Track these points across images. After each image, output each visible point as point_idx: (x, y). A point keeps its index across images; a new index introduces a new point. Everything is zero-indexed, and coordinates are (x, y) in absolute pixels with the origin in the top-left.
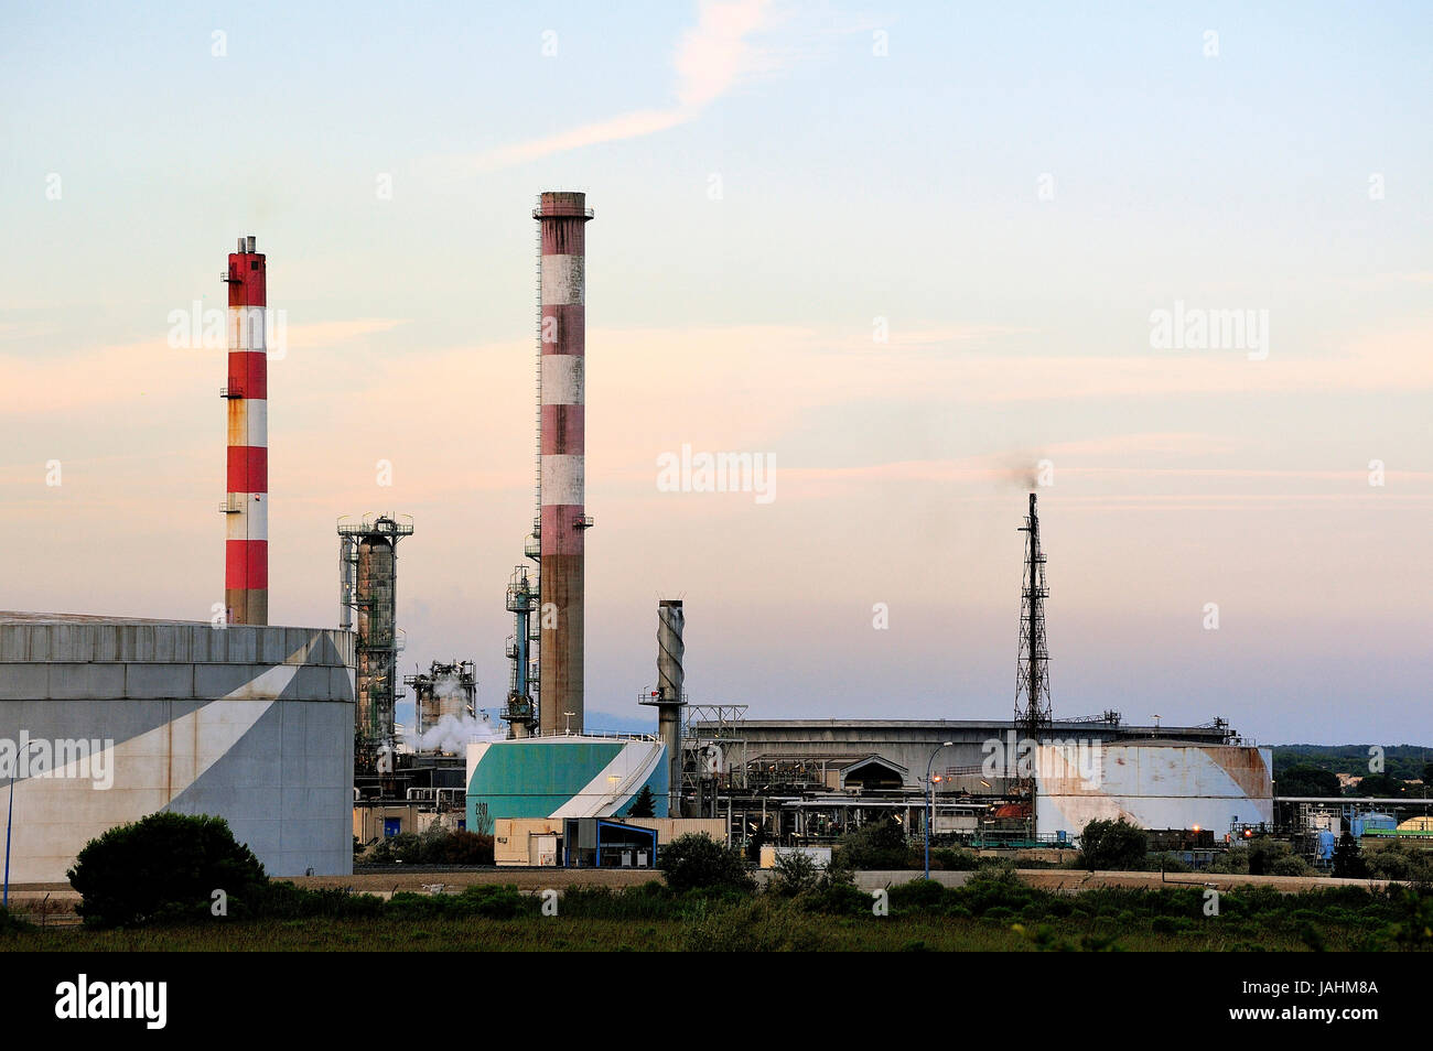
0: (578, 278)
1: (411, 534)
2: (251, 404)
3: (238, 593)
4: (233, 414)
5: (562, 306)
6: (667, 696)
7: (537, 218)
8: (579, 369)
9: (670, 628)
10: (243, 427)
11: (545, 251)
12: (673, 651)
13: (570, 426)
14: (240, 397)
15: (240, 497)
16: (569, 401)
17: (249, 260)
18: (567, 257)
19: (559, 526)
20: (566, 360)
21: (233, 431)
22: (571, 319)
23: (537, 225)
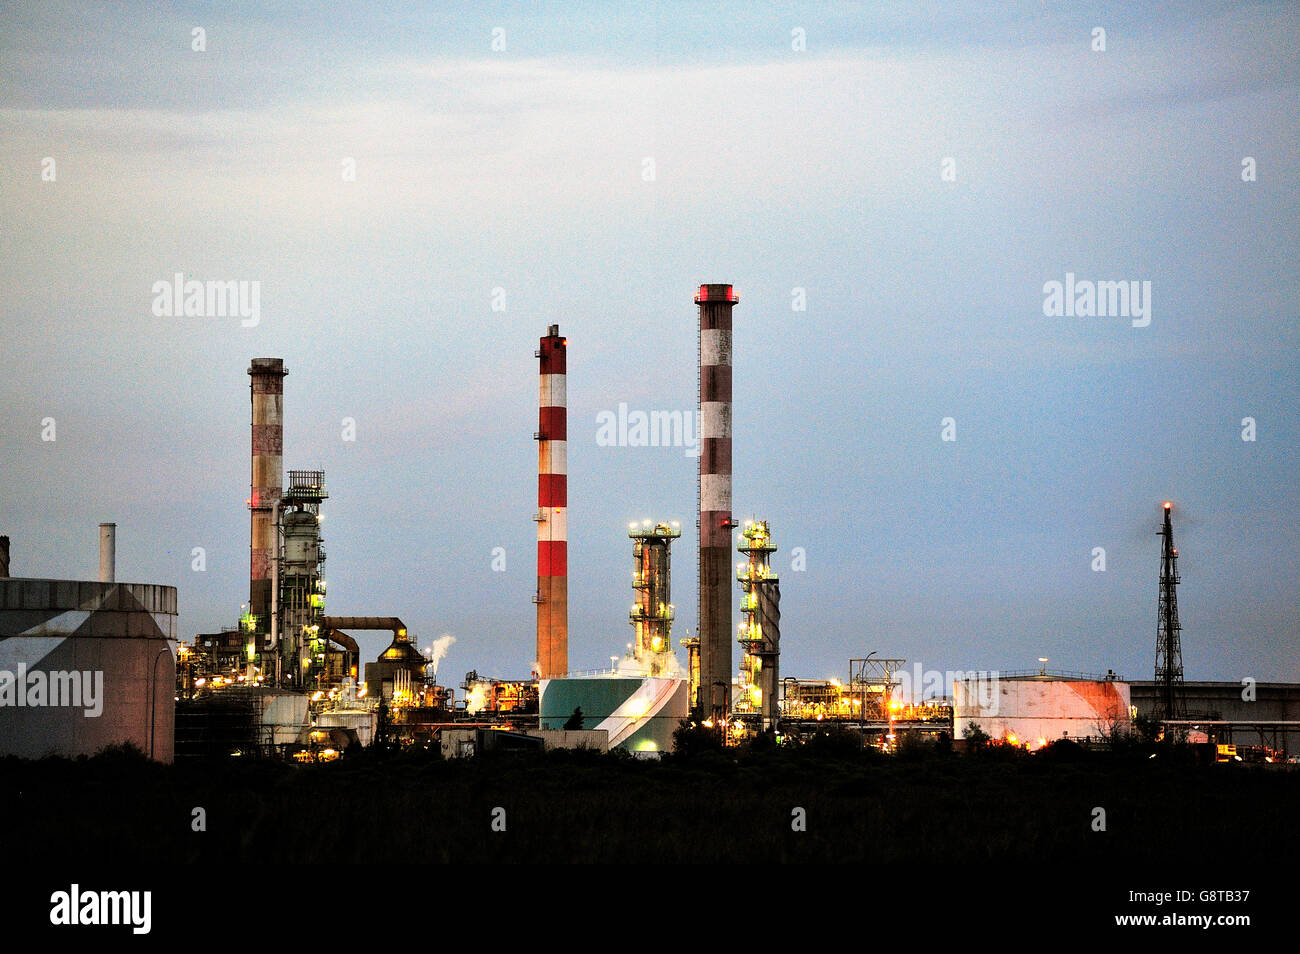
0: (726, 346)
1: (679, 536)
2: (555, 444)
3: (545, 578)
4: (542, 450)
5: (713, 367)
6: (767, 649)
7: (696, 302)
8: (726, 413)
9: (768, 599)
10: (548, 459)
11: (703, 327)
12: (771, 615)
13: (719, 454)
14: (546, 439)
15: (546, 510)
16: (719, 435)
17: (554, 341)
18: (718, 331)
19: (712, 526)
20: (717, 405)
21: (542, 463)
22: (720, 377)
23: (697, 308)
